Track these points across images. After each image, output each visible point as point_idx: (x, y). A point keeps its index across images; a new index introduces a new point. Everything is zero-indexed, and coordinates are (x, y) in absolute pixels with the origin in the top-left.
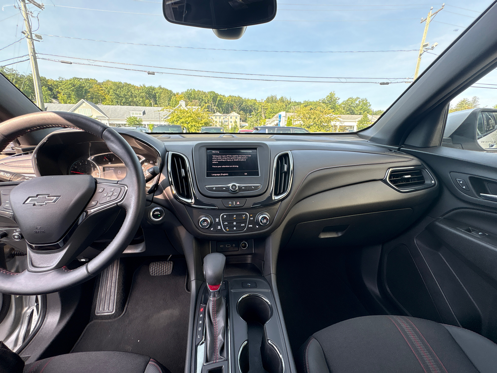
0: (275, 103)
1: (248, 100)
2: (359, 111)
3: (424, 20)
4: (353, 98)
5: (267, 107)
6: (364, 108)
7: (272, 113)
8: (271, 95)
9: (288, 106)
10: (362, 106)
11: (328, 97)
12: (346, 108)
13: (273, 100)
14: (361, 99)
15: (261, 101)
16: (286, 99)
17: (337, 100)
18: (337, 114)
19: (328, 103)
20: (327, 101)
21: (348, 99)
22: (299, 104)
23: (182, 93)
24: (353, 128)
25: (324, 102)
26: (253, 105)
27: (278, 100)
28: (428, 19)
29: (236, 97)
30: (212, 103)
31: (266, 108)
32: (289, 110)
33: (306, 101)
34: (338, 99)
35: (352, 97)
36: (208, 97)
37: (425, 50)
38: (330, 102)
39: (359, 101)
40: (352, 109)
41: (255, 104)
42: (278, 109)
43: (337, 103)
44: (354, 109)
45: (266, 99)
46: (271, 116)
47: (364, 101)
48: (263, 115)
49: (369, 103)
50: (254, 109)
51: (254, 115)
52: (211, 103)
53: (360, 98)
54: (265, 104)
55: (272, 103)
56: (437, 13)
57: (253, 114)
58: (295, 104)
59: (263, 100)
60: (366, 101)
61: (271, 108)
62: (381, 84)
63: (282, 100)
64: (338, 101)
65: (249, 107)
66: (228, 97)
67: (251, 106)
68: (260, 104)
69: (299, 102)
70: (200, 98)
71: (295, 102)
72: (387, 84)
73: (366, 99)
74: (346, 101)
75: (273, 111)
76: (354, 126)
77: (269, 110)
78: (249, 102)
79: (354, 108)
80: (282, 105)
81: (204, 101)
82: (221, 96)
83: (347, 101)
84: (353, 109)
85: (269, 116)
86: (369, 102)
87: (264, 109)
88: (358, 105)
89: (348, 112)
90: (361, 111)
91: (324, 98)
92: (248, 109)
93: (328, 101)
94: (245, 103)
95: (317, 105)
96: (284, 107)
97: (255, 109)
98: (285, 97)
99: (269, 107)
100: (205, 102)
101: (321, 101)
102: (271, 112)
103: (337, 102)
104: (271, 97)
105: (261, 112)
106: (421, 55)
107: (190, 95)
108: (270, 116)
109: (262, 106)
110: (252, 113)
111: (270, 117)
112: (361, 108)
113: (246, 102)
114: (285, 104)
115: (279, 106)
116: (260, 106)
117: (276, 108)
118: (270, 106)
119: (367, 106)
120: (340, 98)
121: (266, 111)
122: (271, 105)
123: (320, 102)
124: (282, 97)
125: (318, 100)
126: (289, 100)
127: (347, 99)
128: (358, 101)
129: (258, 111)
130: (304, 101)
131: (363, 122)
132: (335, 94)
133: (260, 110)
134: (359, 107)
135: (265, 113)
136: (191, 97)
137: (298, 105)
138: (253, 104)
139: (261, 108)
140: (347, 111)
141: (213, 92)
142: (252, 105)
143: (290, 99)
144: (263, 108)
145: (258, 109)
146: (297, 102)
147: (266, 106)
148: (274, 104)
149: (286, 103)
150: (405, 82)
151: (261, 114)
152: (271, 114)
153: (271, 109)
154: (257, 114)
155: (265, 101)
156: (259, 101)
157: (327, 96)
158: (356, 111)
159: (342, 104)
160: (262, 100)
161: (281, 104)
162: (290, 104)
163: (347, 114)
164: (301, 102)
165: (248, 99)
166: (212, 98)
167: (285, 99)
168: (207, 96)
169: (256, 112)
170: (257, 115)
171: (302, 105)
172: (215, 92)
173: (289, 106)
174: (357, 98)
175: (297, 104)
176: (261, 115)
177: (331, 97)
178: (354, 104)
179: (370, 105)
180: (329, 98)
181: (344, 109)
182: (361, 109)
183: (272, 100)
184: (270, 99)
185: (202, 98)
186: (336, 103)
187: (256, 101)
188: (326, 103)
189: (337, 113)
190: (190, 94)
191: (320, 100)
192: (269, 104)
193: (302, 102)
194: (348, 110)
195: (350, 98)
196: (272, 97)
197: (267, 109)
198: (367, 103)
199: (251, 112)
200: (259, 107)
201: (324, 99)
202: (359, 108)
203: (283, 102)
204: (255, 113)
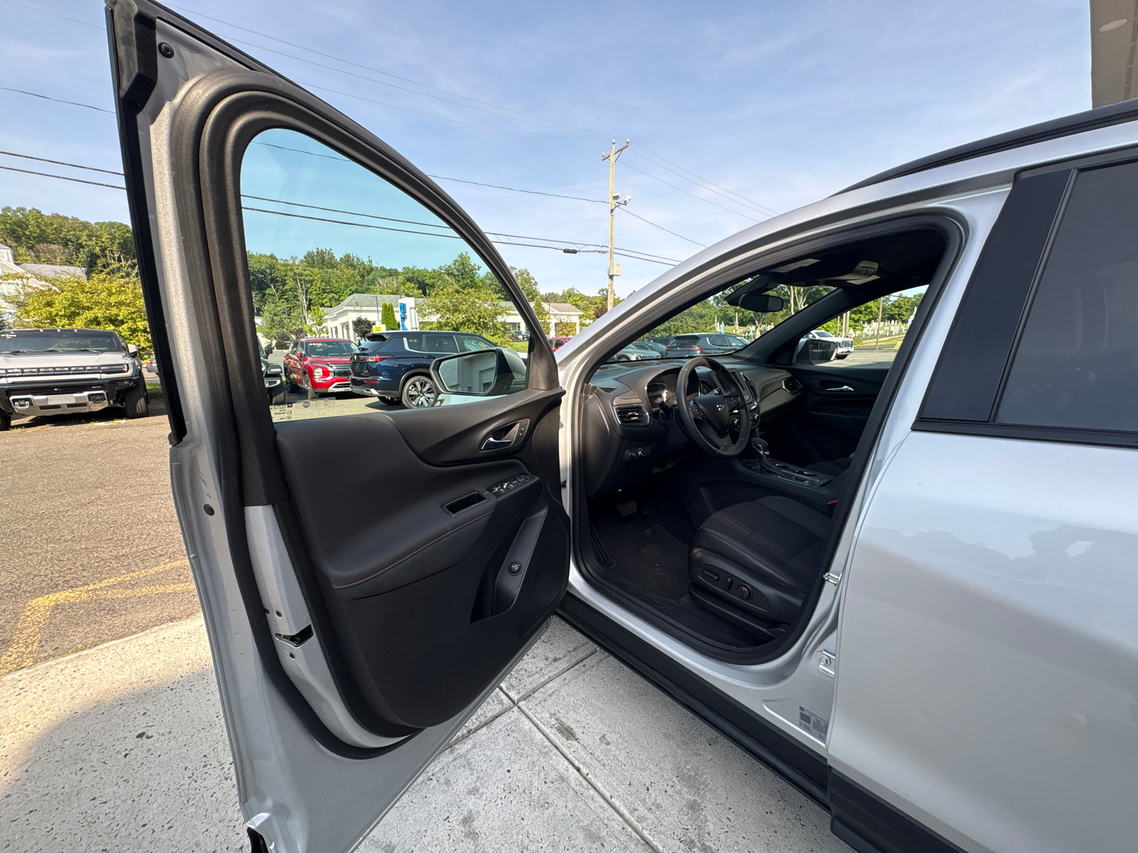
0: (332, 268)
3: (606, 156)
5: (311, 278)
7: (328, 293)
8: (317, 248)
9: (366, 278)
11: (457, 264)
13: (324, 260)
14: (517, 271)
15: (292, 262)
16: (358, 259)
19: (458, 275)
20: (455, 270)
22: (392, 273)
24: (519, 327)
25: (450, 272)
26: (268, 271)
27: (338, 260)
28: (611, 156)
31: (307, 278)
32: (372, 287)
33: (408, 268)
34: (476, 268)
36: (103, 240)
37: (617, 204)
38: (462, 274)
41: (273, 268)
42: (343, 283)
45: (305, 258)
46: (326, 300)
48: (302, 299)
50: (274, 280)
51: (274, 295)
52: (114, 256)
54: (305, 270)
55: (322, 268)
56: (622, 150)
57: (271, 293)
58: (384, 273)
59: (296, 258)
61: (322, 281)
62: (566, 251)
63: (348, 261)
65: (253, 275)
67: (262, 274)
68: (289, 268)
69: (392, 269)
70: (69, 241)
72: (574, 252)
75: (328, 287)
76: (519, 324)
77: (318, 285)
80: (353, 275)
81: (86, 250)
85: (320, 298)
87: (303, 282)
92: (253, 280)
93: (457, 270)
95: (435, 278)
96: (356, 279)
97: (277, 281)
99: (316, 278)
100: (88, 252)
101: (442, 271)
102: (323, 289)
103: (476, 273)
104: (317, 253)
105: (294, 289)
106: (612, 211)
108: (323, 299)
109: (295, 274)
110: (268, 291)
111: (324, 301)
114: (356, 271)
115: (345, 276)
116: (291, 274)
117: (336, 282)
118: (319, 275)
121: (309, 286)
122: (321, 271)
123: (441, 273)
125: (437, 268)
126: (366, 264)
129: (287, 287)
130: (404, 268)
133: (290, 284)
135: (307, 291)
136: (27, 233)
137: (391, 276)
138: (268, 268)
139: (295, 280)
142: (264, 270)
143: (370, 261)
144: (300, 280)
145: (285, 280)
146: (388, 268)
147: (307, 276)
148: (330, 270)
149: (361, 269)
150: (599, 252)
151: (295, 293)
152: (325, 295)
153: (324, 283)
154: (284, 293)
155: (301, 261)
156: (287, 261)
157: (456, 261)
160: (294, 259)
161: (350, 272)
162: (372, 274)
164: (396, 270)
166: (119, 244)
167: (355, 259)
168: (96, 236)
169: (281, 287)
170: (285, 297)
171: (400, 277)
173: (371, 277)
175: (388, 274)
176: (296, 296)
177: (463, 264)
180: (459, 265)
183: (320, 260)
184: (315, 258)
185: (78, 238)
187: (275, 261)
188: (454, 276)
192: (316, 270)
193: (400, 270)
196: (321, 254)
197: (311, 282)
199: (265, 289)
200: (285, 276)
203: (353, 266)
204: (277, 292)
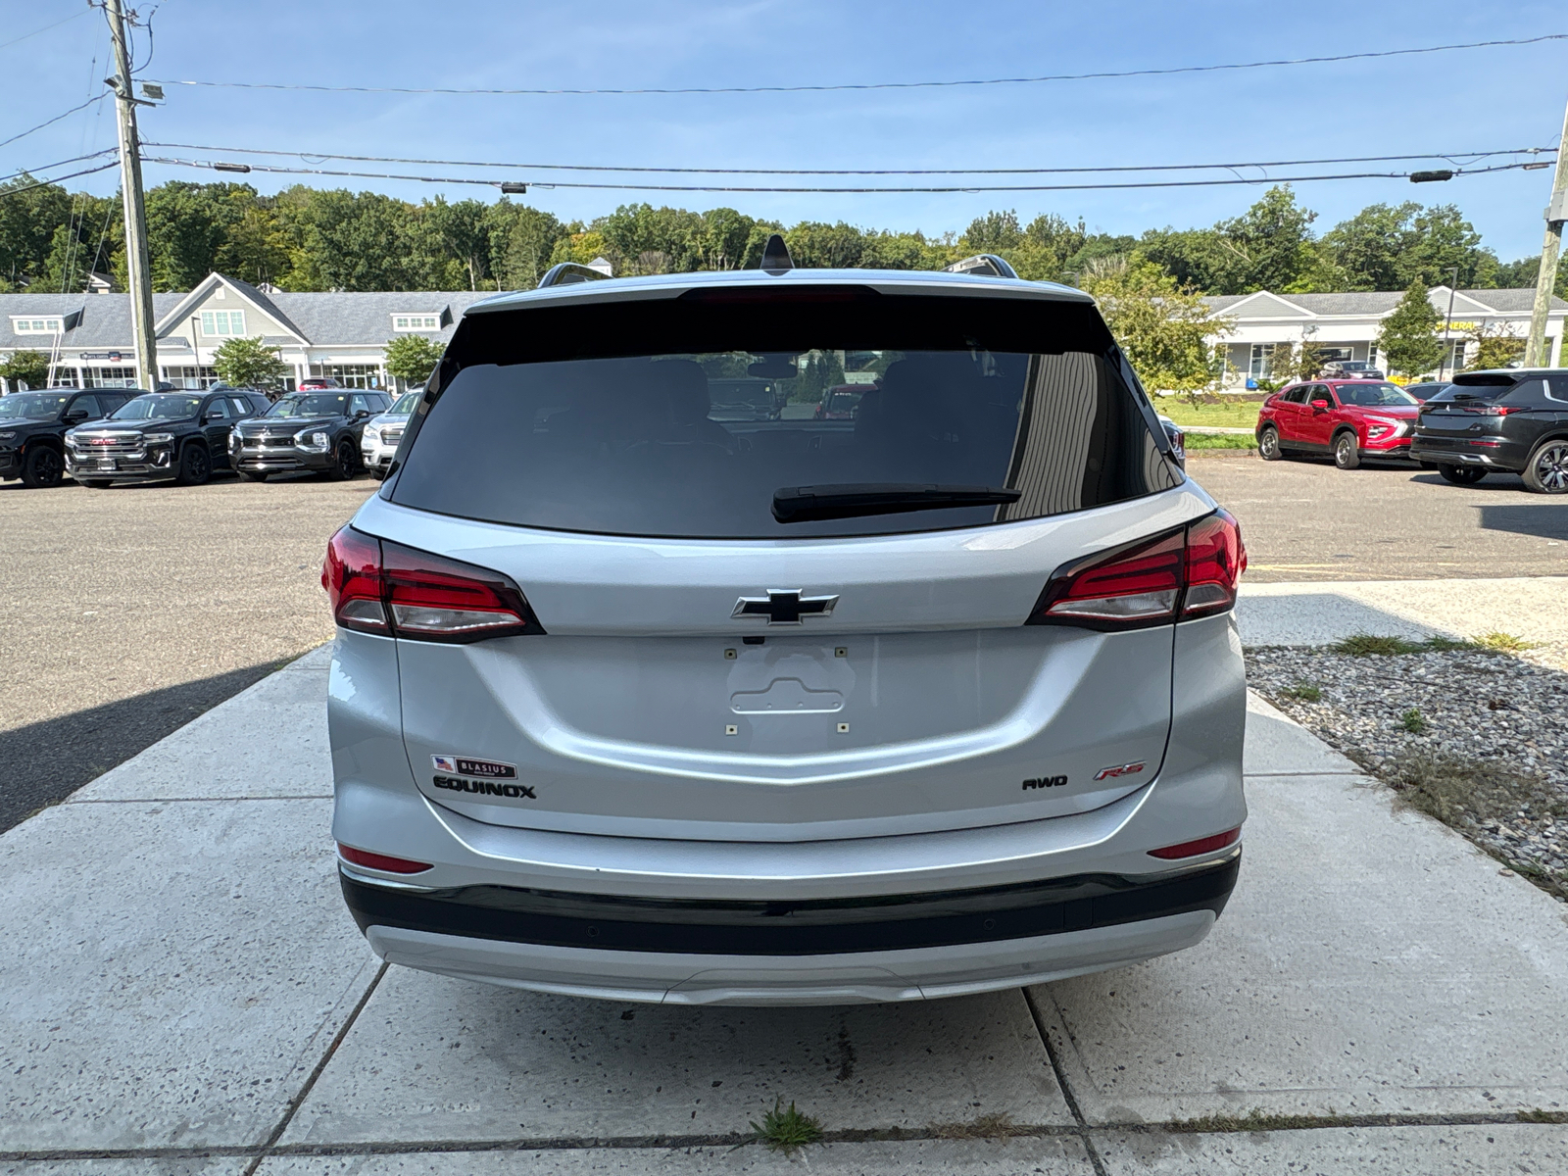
0: (1011, 247)
1: (886, 240)
2: (1420, 269)
4: (1389, 206)
6: (1442, 253)
8: (991, 213)
9: (1068, 259)
10: (1431, 246)
11: (1260, 213)
12: (1351, 256)
13: (998, 234)
15: (945, 243)
16: (1061, 225)
17: (1304, 221)
18: (1306, 285)
19: (1258, 238)
20: (1252, 228)
21: (1365, 212)
22: (1123, 246)
23: (594, 222)
25: (1239, 233)
27: (1024, 230)
29: (829, 227)
30: (722, 260)
33: (1155, 231)
34: (1306, 217)
35: (1384, 205)
36: (708, 236)
38: (1268, 235)
39: (1418, 220)
40: (1382, 262)
41: (916, 257)
43: (1305, 234)
44: (1393, 260)
45: (968, 232)
47: (1446, 221)
49: (1471, 229)
52: (720, 258)
53: (1421, 208)
55: (993, 248)
58: (1105, 248)
59: (953, 235)
60: (1454, 219)
63: (1042, 231)
64: (1306, 225)
66: (795, 230)
68: (939, 253)
69: (1123, 239)
70: (673, 243)
71: (1101, 236)
73: (1451, 210)
74: (1350, 223)
78: (887, 249)
79: (1394, 254)
80: (1045, 257)
81: (688, 254)
82: (763, 229)
83: (1358, 222)
84: (1388, 258)
86: (1469, 224)
88: (1410, 240)
89: (1364, 275)
90: (1431, 269)
91: (1237, 217)
93: (1257, 228)
94: (869, 251)
95: (1204, 250)
96: (1050, 265)
98: (1055, 217)
100: (692, 255)
101: (1222, 233)
103: (1304, 229)
104: (989, 220)
107: (630, 231)
112: (1429, 252)
113: (874, 250)
114: (1054, 248)
119: (1459, 245)
120: (1316, 215)
123: (1220, 238)
124: (1042, 221)
125: (1210, 228)
126: (1073, 230)
127: (1359, 214)
128: (1412, 221)
130: (1146, 234)
131: (1409, 327)
132: (1293, 198)
134: (1420, 250)
136: (636, 238)
137: (1117, 251)
140: (1358, 271)
141: (730, 211)
142: (902, 262)
143: (1082, 226)
146: (1115, 237)
148: (1007, 251)
149: (1062, 244)
155: (961, 240)
156: (937, 241)
157: (1256, 209)
158: (1405, 267)
159: (1332, 237)
160: (949, 236)
161: (1038, 251)
162: (1081, 252)
163: (1359, 283)
164: (1131, 240)
165: (884, 233)
166: (725, 240)
167: (1055, 225)
168: (701, 233)
171: (1135, 253)
172: (735, 213)
173: (1077, 258)
174: (1405, 207)
175: (1112, 248)
177: (1273, 212)
178: (1392, 236)
179: (1475, 239)
180: (1264, 216)
181: (1342, 260)
182: (1431, 257)
183: (994, 233)
184: (984, 231)
185: (683, 238)
186: (1300, 236)
187: (919, 244)
188: (1249, 241)
189: (1306, 281)
190: (631, 228)
191: (1220, 228)
193: (1138, 238)
194: (1363, 264)
195: (1373, 210)
196: (995, 222)
198: (1459, 228)
201: (1239, 221)
202: (1421, 254)
203: (1049, 239)
